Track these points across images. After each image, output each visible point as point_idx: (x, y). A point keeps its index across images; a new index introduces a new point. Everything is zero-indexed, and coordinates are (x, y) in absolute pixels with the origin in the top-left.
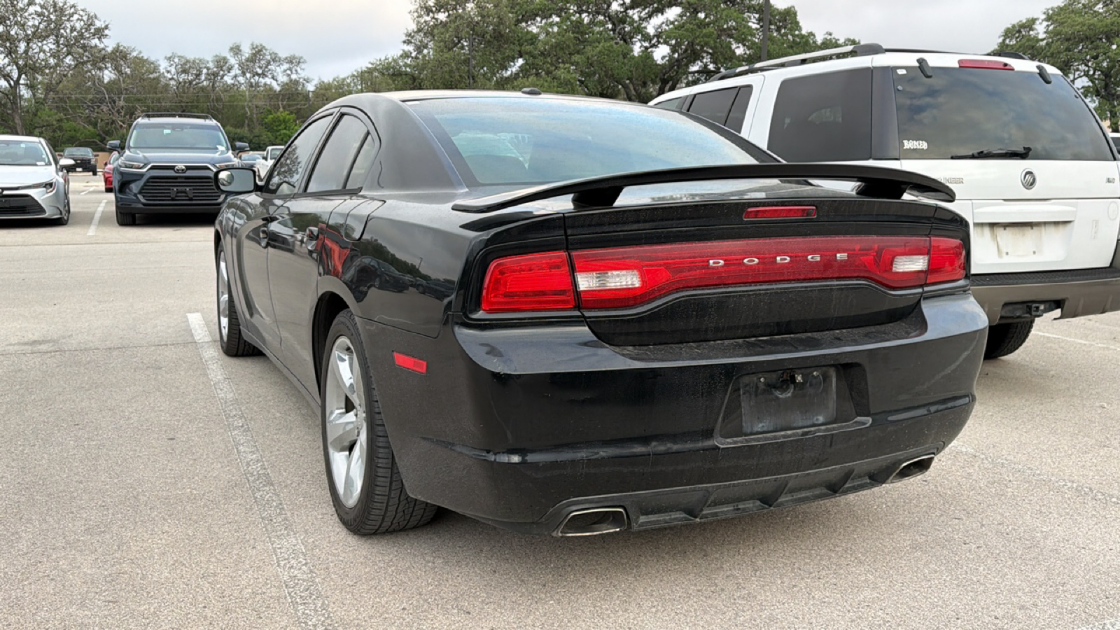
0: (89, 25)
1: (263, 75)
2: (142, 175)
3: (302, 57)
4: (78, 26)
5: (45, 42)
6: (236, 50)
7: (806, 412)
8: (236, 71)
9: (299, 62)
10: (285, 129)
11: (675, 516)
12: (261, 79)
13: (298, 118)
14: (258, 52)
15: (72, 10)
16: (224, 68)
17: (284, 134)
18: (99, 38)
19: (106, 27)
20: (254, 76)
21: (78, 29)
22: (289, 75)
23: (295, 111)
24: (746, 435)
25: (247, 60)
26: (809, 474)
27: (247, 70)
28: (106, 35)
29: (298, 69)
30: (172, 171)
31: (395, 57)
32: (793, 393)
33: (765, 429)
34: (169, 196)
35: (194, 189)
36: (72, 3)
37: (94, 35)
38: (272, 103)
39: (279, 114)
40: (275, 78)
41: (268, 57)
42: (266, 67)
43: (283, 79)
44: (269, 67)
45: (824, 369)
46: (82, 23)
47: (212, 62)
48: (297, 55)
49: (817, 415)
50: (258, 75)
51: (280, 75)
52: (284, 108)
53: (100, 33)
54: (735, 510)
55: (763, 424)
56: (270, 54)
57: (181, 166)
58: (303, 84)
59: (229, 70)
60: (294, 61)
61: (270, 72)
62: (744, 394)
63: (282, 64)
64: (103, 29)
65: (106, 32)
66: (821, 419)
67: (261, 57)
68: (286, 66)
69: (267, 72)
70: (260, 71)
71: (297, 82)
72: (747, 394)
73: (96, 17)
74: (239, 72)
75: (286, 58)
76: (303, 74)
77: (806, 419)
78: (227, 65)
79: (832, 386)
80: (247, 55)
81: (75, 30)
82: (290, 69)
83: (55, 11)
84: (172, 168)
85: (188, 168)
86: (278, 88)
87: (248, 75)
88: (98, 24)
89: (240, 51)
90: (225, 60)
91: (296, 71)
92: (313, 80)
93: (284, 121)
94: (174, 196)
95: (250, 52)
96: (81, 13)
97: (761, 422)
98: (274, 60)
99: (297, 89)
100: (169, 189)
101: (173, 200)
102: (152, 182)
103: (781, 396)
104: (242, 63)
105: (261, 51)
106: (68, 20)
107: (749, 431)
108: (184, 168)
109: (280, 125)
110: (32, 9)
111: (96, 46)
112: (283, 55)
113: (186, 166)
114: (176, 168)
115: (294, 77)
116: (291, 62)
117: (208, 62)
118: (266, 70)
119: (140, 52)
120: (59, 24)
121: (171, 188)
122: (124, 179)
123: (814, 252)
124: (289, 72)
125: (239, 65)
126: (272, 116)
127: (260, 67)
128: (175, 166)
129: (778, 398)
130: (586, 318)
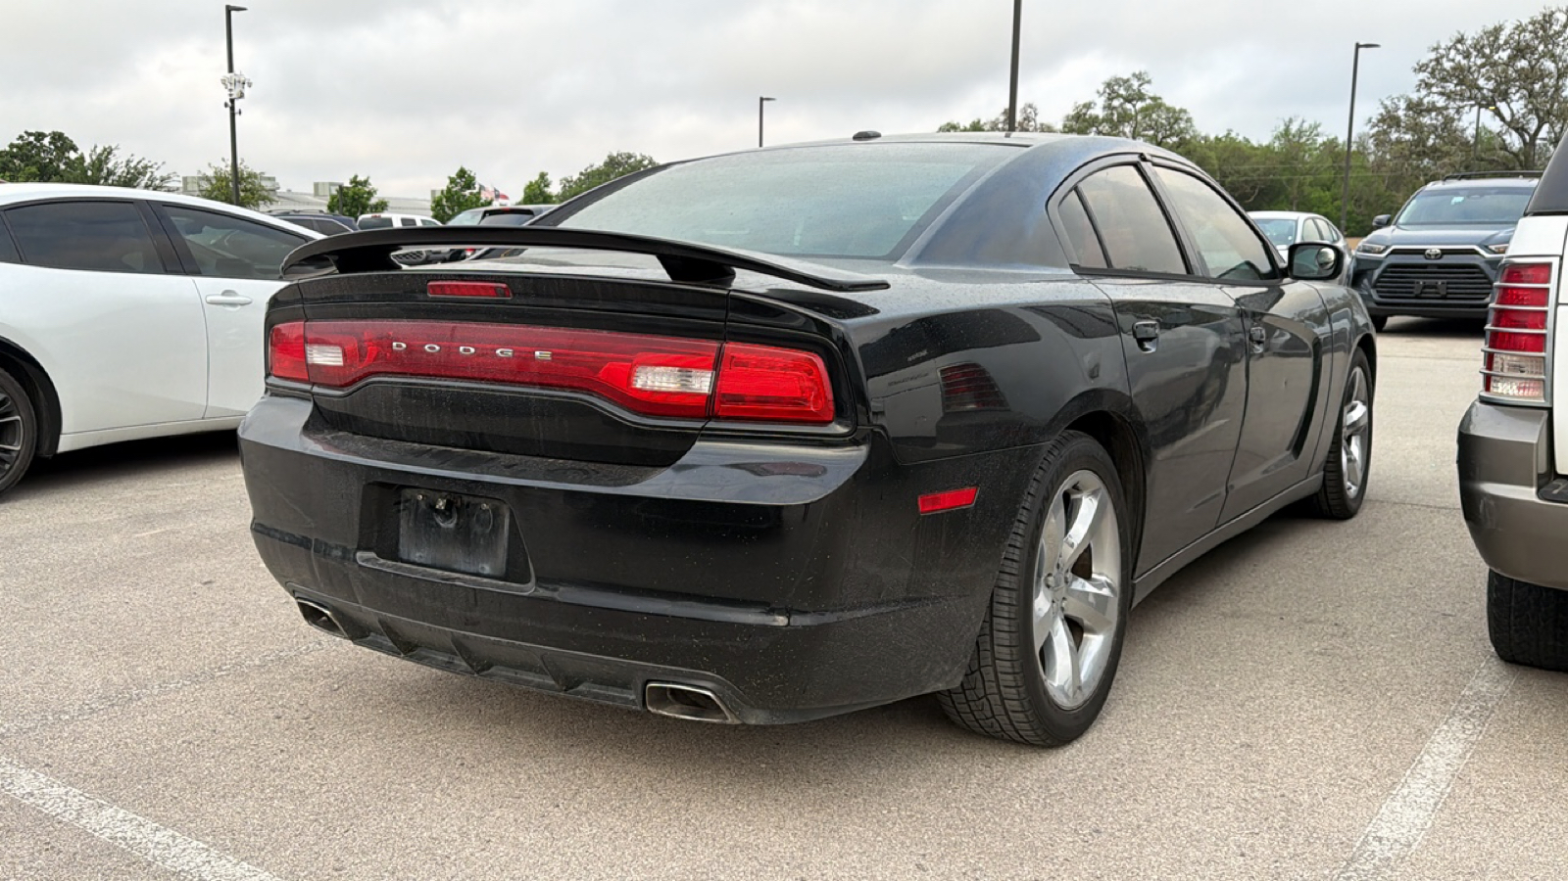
2: (1379, 262)
7: (470, 554)
11: (391, 645)
24: (403, 561)
26: (467, 637)
30: (1421, 256)
32: (457, 524)
33: (423, 561)
34: (1411, 293)
35: (1448, 283)
45: (496, 503)
49: (483, 562)
54: (448, 662)
55: (421, 554)
57: (1435, 249)
62: (404, 509)
66: (488, 569)
72: (407, 512)
77: (469, 562)
79: (503, 528)
84: (1421, 252)
85: (1444, 252)
94: (1419, 292)
97: (419, 551)
100: (1413, 283)
101: (1417, 297)
102: (1392, 272)
103: (441, 524)
107: (405, 557)
108: (1439, 251)
113: (1441, 250)
114: (1428, 252)
121: (1416, 280)
122: (1361, 268)
123: (506, 345)
128: (1425, 250)
129: (438, 526)
130: (313, 394)
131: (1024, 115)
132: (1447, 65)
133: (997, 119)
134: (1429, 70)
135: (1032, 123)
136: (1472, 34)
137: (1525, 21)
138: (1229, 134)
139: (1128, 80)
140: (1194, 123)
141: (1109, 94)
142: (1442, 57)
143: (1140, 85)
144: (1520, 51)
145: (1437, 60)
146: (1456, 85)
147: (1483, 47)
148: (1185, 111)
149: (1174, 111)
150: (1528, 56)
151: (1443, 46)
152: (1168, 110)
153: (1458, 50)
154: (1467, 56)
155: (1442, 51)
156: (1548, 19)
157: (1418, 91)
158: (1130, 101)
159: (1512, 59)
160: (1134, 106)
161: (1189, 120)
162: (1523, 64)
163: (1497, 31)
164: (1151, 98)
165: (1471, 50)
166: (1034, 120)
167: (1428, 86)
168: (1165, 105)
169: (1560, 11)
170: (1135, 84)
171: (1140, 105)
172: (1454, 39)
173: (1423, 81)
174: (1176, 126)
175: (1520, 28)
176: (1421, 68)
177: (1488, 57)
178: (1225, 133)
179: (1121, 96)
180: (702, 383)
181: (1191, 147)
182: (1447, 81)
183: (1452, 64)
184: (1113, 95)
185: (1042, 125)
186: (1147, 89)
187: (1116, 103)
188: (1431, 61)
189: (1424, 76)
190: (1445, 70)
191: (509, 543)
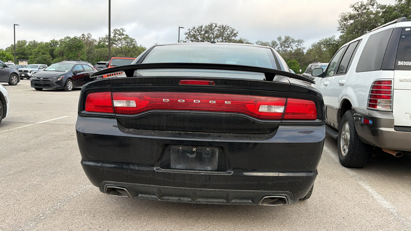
0: (232, 32)
1: (288, 47)
3: (303, 40)
4: (229, 33)
5: (219, 39)
6: (279, 39)
7: (202, 164)
8: (279, 46)
9: (302, 42)
10: (294, 66)
11: (153, 197)
12: (287, 49)
13: (298, 62)
14: (287, 39)
15: (228, 28)
16: (275, 45)
17: (293, 68)
18: (235, 37)
19: (237, 33)
20: (285, 47)
21: (229, 34)
22: (297, 47)
23: (298, 60)
24: (172, 169)
25: (283, 42)
26: (202, 190)
27: (283, 45)
28: (237, 36)
29: (301, 44)
31: (330, 38)
32: (196, 155)
33: (181, 168)
36: (228, 26)
37: (233, 35)
38: (290, 57)
39: (292, 61)
40: (292, 48)
41: (291, 41)
42: (290, 44)
43: (295, 48)
44: (291, 44)
45: (213, 148)
46: (230, 32)
47: (271, 43)
48: (301, 39)
49: (207, 166)
50: (287, 47)
51: (294, 47)
52: (294, 58)
53: (235, 35)
54: (179, 200)
55: (180, 166)
56: (292, 40)
58: (302, 50)
59: (277, 46)
60: (300, 42)
61: (291, 46)
62: (172, 152)
63: (295, 43)
64: (236, 34)
65: (237, 34)
66: (209, 168)
67: (288, 41)
68: (297, 43)
69: (290, 46)
70: (287, 46)
71: (300, 49)
72: (174, 153)
73: (234, 30)
74: (280, 46)
75: (297, 41)
76: (302, 46)
77: (202, 167)
78: (276, 44)
79: (216, 155)
80: (283, 40)
81: (228, 34)
82: (298, 45)
83: (223, 29)
86: (293, 52)
87: (283, 47)
88: (235, 32)
89: (281, 39)
90: (275, 42)
91: (300, 45)
92: (306, 48)
93: (294, 63)
95: (284, 39)
96: (230, 29)
97: (179, 165)
98: (293, 42)
99: (300, 52)
103: (190, 156)
104: (281, 43)
105: (288, 38)
106: (226, 31)
107: (173, 167)
109: (292, 65)
110: (216, 28)
111: (234, 39)
112: (296, 40)
115: (299, 47)
116: (299, 42)
117: (270, 43)
118: (290, 45)
119: (248, 41)
120: (223, 33)
124: (297, 46)
125: (280, 44)
126: (289, 61)
127: (287, 44)
129: (188, 156)
130: (116, 117)
131: (88, 36)
132: (192, 34)
133: (81, 37)
134: (188, 34)
135: (90, 38)
136: (197, 27)
137: (207, 25)
138: (141, 46)
139: (119, 30)
140: (137, 43)
141: (115, 33)
142: (190, 32)
143: (123, 32)
144: (206, 32)
145: (189, 32)
146: (193, 39)
147: (199, 30)
148: (134, 39)
149: (132, 39)
150: (208, 33)
151: (191, 29)
152: (130, 39)
153: (193, 30)
154: (196, 32)
155: (190, 30)
156: (211, 25)
157: (186, 39)
158: (120, 35)
159: (205, 34)
160: (121, 37)
161: (136, 42)
162: (207, 35)
163: (201, 27)
164: (126, 35)
165: (196, 31)
166: (91, 38)
167: (188, 38)
168: (129, 37)
169: (214, 24)
170: (121, 31)
171: (123, 37)
172: (193, 28)
173: (187, 37)
174: (132, 43)
175: (206, 27)
176: (186, 34)
177: (200, 33)
178: (140, 46)
179: (118, 34)
180: (280, 110)
181: (137, 49)
182: (192, 37)
183: (193, 34)
184: (116, 33)
185: (93, 39)
186: (124, 33)
187: (116, 35)
188: (188, 32)
189: (187, 36)
190: (191, 35)
191: (219, 160)
